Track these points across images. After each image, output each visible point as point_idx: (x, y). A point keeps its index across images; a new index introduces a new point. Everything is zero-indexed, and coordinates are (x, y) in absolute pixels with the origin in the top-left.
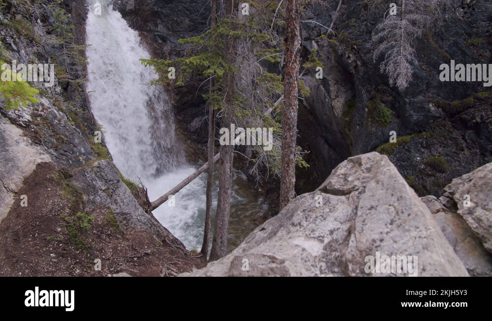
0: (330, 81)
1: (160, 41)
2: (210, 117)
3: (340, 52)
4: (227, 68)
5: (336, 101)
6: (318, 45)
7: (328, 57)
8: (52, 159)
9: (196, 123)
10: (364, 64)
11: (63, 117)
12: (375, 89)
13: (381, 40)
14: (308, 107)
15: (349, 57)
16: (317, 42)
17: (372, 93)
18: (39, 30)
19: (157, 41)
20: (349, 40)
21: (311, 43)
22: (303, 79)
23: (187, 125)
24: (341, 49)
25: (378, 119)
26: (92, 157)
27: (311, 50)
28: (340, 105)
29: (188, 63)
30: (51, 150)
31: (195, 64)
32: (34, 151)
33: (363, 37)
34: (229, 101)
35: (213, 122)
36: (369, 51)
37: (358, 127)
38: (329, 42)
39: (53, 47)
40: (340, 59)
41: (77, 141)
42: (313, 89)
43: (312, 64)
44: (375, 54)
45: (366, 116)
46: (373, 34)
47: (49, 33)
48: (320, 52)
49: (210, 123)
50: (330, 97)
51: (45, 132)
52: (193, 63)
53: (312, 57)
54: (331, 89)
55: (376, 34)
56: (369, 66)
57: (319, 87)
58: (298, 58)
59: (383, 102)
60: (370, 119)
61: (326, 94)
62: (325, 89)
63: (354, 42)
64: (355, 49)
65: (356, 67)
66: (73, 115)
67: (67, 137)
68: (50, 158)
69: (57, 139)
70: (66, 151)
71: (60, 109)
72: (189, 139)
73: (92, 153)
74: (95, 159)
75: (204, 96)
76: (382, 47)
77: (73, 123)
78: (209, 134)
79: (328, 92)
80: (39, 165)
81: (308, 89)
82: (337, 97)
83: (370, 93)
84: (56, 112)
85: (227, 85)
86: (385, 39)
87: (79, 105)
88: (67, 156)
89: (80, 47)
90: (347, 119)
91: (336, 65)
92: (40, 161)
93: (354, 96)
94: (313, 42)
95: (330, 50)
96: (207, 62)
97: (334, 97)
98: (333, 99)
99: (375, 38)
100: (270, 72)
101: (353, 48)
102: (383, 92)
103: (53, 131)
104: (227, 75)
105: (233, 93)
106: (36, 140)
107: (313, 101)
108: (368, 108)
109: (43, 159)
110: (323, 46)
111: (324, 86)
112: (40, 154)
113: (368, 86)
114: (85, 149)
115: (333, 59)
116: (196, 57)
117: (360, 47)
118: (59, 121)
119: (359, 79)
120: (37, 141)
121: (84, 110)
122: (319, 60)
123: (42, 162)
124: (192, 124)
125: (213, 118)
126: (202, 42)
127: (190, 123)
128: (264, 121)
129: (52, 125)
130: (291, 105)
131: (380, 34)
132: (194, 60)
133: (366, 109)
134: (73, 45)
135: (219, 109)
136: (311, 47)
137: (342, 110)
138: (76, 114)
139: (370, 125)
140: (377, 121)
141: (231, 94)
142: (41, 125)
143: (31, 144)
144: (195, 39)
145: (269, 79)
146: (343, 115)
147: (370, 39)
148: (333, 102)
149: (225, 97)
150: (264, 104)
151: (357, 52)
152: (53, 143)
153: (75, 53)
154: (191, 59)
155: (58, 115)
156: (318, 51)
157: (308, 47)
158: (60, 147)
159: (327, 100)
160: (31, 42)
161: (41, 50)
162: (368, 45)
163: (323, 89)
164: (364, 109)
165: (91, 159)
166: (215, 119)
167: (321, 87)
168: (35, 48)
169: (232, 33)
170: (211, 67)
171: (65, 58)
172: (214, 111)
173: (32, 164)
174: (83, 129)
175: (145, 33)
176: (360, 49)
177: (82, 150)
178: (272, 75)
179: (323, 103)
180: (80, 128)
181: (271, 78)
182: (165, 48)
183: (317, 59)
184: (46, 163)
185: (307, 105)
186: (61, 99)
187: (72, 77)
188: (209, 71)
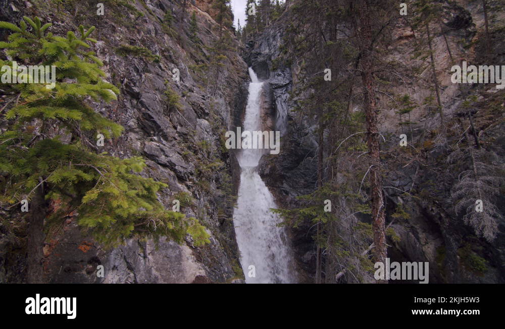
0: (418, 229)
1: (284, 194)
2: (318, 254)
3: (423, 206)
4: (330, 218)
5: (426, 247)
6: (403, 200)
7: (414, 210)
8: (206, 274)
9: (307, 256)
10: (448, 216)
11: (217, 244)
12: (463, 238)
13: (460, 197)
14: (401, 250)
15: (432, 210)
16: (402, 198)
17: (461, 242)
18: (213, 186)
19: (282, 194)
20: (430, 196)
21: (397, 199)
22: (393, 227)
23: (301, 256)
24: (424, 203)
25: (472, 267)
26: (231, 276)
27: (398, 204)
28: (431, 251)
29: (302, 212)
30: (207, 267)
31: (307, 213)
32: (196, 266)
33: (442, 194)
34: (332, 242)
35: (320, 257)
36: (450, 206)
37: (452, 273)
38: (413, 198)
39: (219, 196)
40: (424, 211)
41: (223, 262)
42: (403, 235)
43: (400, 215)
44: (457, 209)
45: (458, 262)
46: (451, 192)
47: (218, 188)
48: (405, 205)
49: (317, 258)
50: (420, 243)
51: (205, 253)
52: (305, 213)
53: (399, 209)
54: (420, 236)
55: (454, 191)
56: (453, 218)
57: (408, 234)
58: (383, 214)
59: (474, 251)
60: (464, 267)
61: (416, 240)
62: (414, 236)
63: (435, 198)
64: (436, 203)
65: (441, 218)
66: (224, 242)
67: (218, 258)
68: (205, 273)
69: (212, 259)
70: (215, 269)
71: (216, 238)
72: (302, 268)
73: (232, 272)
74: (233, 277)
75: (313, 237)
76: (463, 202)
77: (223, 248)
78: (317, 268)
79: (418, 239)
80: (197, 277)
81: (398, 235)
82: (426, 243)
83: (459, 242)
84: (214, 239)
85: (330, 230)
86: (463, 196)
87: (228, 235)
88: (215, 272)
89: (234, 197)
90: (440, 264)
91: (422, 216)
92: (198, 274)
93: (443, 244)
94: (399, 198)
95: (415, 204)
96: (315, 213)
97: (424, 244)
98: (424, 245)
99: (453, 195)
100: (363, 222)
101: (434, 203)
102: (472, 242)
103: (210, 253)
104: (330, 222)
105: (335, 236)
106: (199, 258)
107: (405, 246)
108: (459, 255)
109: (200, 273)
110: (408, 201)
111: (413, 234)
112: (200, 269)
113: (455, 235)
114: (228, 269)
115: (418, 211)
116: (307, 209)
117: (440, 202)
118: (215, 246)
119: (445, 228)
120: (199, 260)
121: (231, 239)
122: (405, 211)
123: (199, 275)
124: (304, 256)
125: (320, 254)
126: (311, 198)
127: (303, 255)
128: (361, 260)
129: (210, 249)
130: (380, 251)
131: (458, 192)
132: (306, 211)
133: (458, 257)
134: (231, 196)
135: (325, 248)
136: (398, 202)
137: (433, 255)
138: (226, 242)
139: (465, 273)
140: (472, 269)
141: (333, 237)
142: (204, 248)
143: (195, 261)
144: (307, 196)
145: (362, 227)
146: (435, 260)
147: (450, 195)
148: (424, 248)
149: (328, 239)
150: (360, 247)
151: (439, 206)
152: (208, 262)
153: (231, 201)
154: (304, 210)
155: (215, 242)
156: (403, 205)
157: (395, 202)
158: (212, 265)
159: (418, 245)
160: (208, 193)
161: (212, 198)
162: (449, 201)
163: (413, 236)
164: (455, 256)
165: (230, 277)
166: (321, 256)
167: (411, 234)
168: (209, 197)
169: (332, 193)
170: (318, 216)
171: (225, 203)
172: (320, 249)
173: (193, 276)
174: (228, 252)
175: (275, 189)
176: (441, 204)
177: (226, 269)
178: (365, 224)
179: (414, 248)
180: (226, 252)
181: (364, 226)
182: (287, 199)
183: (403, 211)
184: (202, 276)
185: (399, 249)
186: (218, 230)
187: (226, 216)
188: (316, 219)
